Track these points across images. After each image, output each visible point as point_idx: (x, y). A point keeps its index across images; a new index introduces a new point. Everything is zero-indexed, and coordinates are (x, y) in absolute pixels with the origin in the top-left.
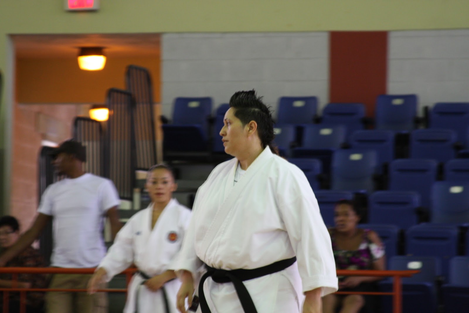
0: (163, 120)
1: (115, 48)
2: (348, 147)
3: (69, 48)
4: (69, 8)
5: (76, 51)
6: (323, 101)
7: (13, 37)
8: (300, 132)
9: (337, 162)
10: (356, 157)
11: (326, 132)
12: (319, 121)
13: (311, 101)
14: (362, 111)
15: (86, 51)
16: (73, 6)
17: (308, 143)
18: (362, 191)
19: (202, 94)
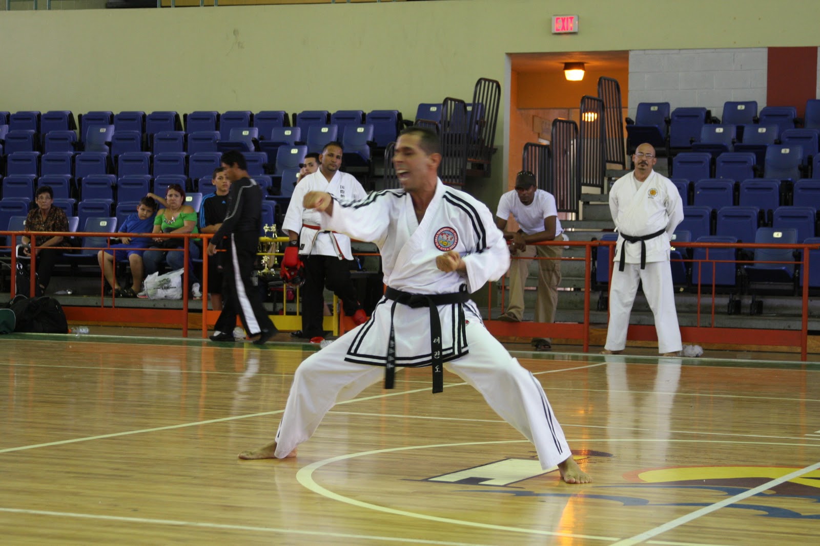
0: (629, 121)
1: (593, 63)
2: (779, 143)
3: (557, 64)
4: (554, 31)
5: (563, 65)
6: (762, 104)
7: (510, 55)
8: (740, 131)
9: (769, 155)
10: (785, 151)
11: (762, 130)
12: (757, 122)
13: (751, 105)
14: (794, 113)
15: (569, 66)
16: (557, 30)
17: (747, 138)
18: (790, 179)
19: (661, 100)
